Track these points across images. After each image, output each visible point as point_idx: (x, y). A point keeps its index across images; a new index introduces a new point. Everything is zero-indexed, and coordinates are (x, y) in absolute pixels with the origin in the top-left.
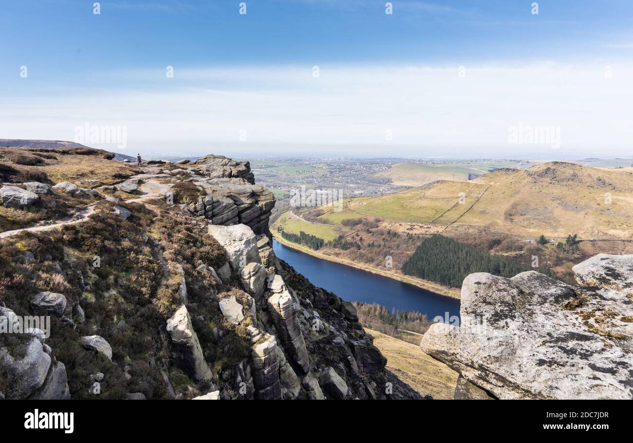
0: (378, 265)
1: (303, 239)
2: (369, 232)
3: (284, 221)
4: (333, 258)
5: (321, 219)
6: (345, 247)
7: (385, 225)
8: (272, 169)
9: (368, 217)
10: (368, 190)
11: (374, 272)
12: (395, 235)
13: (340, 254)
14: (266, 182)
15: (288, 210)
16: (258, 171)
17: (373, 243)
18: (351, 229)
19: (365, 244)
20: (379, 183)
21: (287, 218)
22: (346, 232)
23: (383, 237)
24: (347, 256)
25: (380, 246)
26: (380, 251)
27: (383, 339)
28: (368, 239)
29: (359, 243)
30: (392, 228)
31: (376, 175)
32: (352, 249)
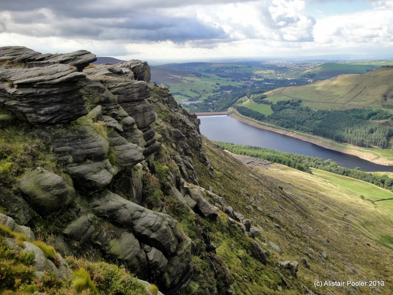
5: (264, 101)
9: (294, 99)
12: (310, 110)
14: (232, 78)
15: (244, 95)
16: (227, 71)
19: (291, 116)
20: (307, 77)
21: (243, 101)
23: (302, 111)
26: (300, 120)
29: (287, 116)
31: (305, 72)
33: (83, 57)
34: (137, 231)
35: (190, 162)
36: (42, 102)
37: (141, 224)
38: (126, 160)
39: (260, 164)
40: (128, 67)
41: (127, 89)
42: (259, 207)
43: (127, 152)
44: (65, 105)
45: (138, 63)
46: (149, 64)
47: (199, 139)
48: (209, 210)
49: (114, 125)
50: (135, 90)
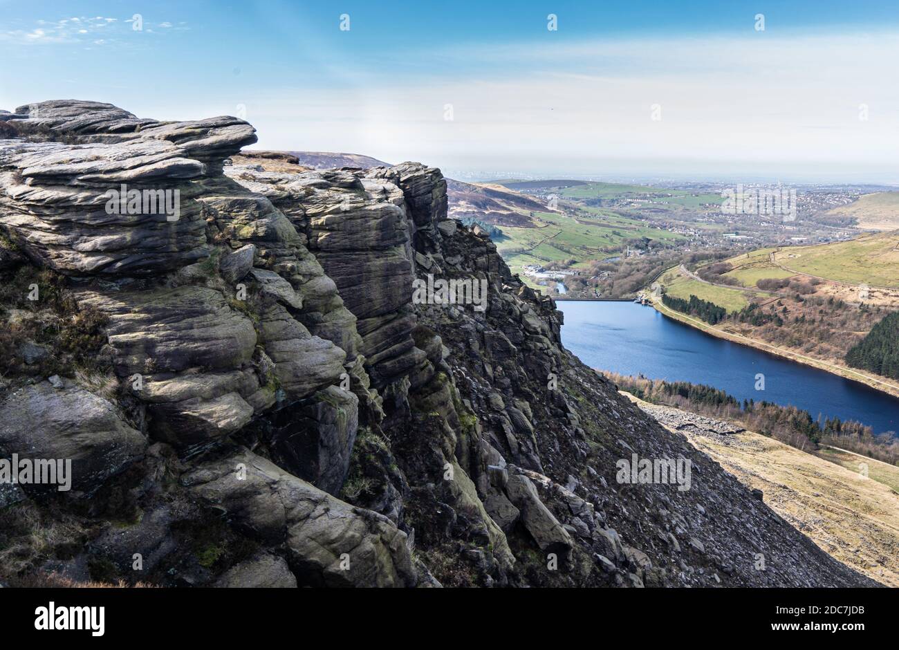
0: (808, 351)
1: (694, 307)
2: (799, 299)
3: (669, 280)
4: (738, 338)
5: (726, 277)
6: (758, 321)
7: (826, 291)
8: (662, 200)
9: (800, 276)
10: (814, 236)
11: (800, 361)
12: (841, 305)
13: (749, 331)
14: (651, 220)
15: (678, 263)
16: (638, 203)
17: (804, 316)
18: (771, 294)
19: (791, 317)
20: (835, 225)
21: (675, 276)
22: (763, 299)
23: (821, 308)
24: (760, 334)
25: (814, 321)
26: (814, 329)
27: (784, 452)
28: (795, 309)
29: (782, 316)
30: (837, 294)
31: (830, 213)
32: (769, 325)
33: (223, 132)
34: (295, 552)
35: (525, 413)
36: (87, 222)
37: (310, 534)
38: (297, 376)
39: (710, 430)
40: (391, 178)
41: (351, 219)
42: (695, 540)
43: (302, 357)
44: (147, 233)
45: (417, 170)
46: (446, 175)
47: (553, 359)
48: (550, 533)
49: (281, 292)
50: (373, 223)
